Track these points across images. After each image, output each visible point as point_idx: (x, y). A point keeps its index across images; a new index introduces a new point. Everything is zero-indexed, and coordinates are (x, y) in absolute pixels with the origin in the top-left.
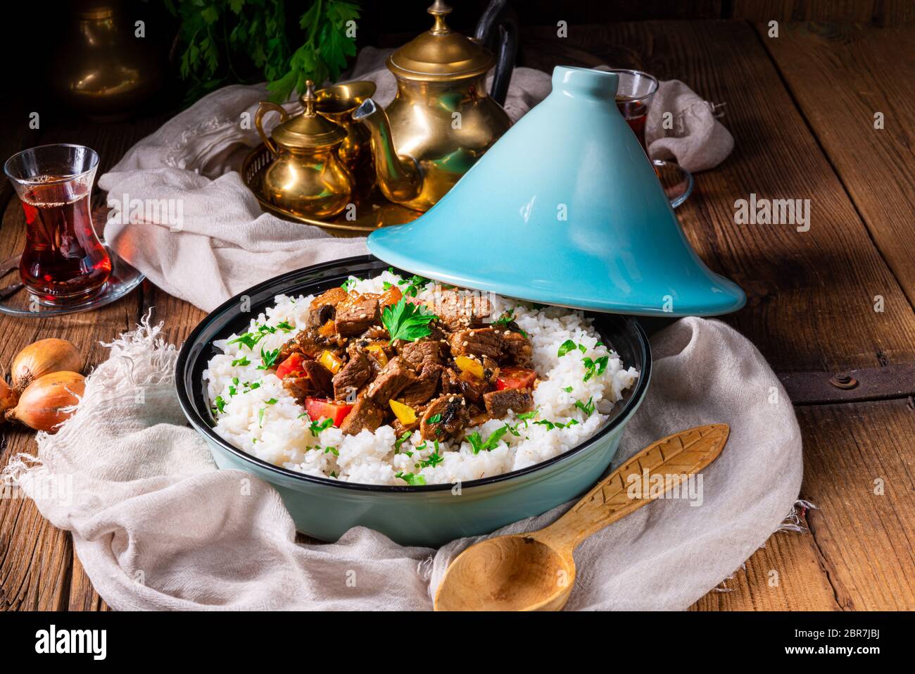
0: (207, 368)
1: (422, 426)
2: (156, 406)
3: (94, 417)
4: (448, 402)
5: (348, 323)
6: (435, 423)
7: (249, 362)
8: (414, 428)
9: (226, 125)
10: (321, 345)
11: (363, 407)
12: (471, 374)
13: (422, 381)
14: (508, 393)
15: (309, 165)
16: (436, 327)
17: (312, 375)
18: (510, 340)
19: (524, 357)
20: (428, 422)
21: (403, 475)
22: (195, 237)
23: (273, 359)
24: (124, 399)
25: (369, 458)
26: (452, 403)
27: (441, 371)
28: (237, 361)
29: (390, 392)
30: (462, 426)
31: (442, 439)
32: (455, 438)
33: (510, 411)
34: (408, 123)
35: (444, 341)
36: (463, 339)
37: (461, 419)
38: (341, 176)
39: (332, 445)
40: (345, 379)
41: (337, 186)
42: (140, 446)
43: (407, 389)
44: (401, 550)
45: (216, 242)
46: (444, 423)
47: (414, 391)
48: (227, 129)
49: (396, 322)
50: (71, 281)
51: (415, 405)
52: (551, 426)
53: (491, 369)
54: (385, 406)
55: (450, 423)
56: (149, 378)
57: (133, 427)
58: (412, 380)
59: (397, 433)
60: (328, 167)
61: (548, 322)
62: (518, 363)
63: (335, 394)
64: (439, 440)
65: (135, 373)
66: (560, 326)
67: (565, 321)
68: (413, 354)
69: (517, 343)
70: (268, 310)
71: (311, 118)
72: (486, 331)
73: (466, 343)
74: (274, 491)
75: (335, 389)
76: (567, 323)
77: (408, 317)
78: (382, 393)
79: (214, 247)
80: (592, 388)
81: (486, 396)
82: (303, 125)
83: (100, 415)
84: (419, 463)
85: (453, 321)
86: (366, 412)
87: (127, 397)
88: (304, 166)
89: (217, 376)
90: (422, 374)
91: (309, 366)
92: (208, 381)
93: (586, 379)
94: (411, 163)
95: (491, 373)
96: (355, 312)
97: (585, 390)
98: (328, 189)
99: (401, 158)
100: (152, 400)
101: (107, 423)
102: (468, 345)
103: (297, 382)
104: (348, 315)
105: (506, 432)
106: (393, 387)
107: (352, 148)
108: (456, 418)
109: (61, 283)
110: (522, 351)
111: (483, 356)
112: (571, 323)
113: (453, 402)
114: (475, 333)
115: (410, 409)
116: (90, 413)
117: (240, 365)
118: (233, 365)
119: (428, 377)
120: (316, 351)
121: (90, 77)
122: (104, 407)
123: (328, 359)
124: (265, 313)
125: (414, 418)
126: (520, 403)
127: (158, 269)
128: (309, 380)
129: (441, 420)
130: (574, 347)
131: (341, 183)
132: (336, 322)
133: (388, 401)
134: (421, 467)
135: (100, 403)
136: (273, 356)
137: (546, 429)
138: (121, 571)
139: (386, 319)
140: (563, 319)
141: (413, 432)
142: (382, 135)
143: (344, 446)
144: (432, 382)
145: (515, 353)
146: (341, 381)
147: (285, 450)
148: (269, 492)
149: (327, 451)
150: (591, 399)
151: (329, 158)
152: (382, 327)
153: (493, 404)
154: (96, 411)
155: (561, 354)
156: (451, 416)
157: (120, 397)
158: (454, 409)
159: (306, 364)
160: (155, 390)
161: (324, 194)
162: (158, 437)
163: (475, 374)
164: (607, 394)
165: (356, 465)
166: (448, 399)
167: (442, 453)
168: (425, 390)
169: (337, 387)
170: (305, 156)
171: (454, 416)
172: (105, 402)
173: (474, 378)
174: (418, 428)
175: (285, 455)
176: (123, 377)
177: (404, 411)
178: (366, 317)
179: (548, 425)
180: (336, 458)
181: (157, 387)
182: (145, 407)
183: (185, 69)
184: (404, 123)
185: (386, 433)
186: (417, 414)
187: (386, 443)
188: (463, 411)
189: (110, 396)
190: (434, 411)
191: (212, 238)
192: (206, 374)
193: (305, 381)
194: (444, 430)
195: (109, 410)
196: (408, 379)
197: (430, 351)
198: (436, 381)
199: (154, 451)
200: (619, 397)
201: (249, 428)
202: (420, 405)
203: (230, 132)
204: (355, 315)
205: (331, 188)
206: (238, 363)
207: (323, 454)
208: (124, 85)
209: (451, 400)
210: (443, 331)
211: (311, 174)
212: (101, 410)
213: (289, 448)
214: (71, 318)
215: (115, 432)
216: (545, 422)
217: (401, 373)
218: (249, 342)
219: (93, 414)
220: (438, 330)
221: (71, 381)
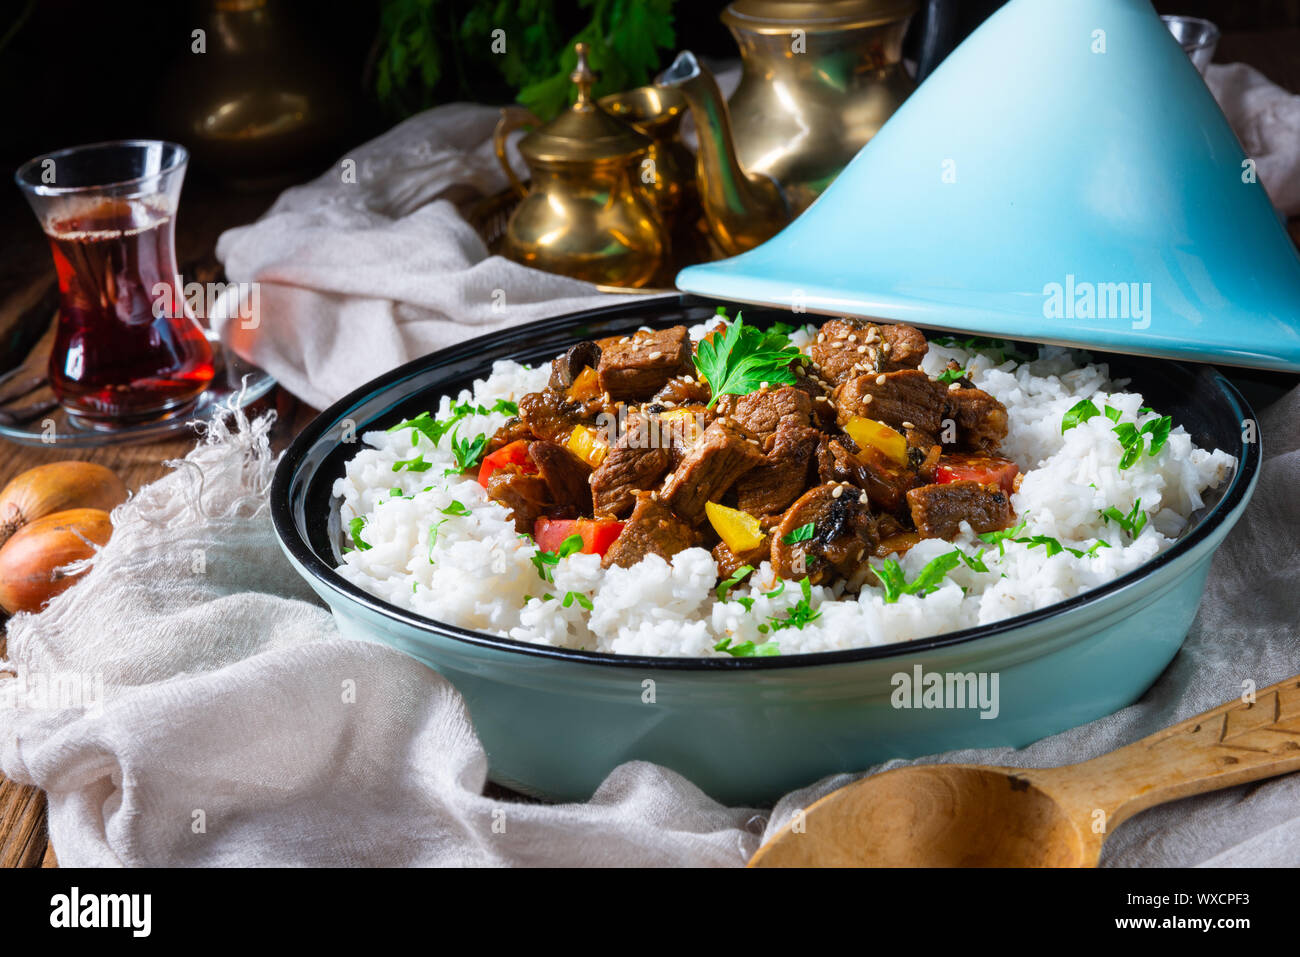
0: (343, 475)
1: (775, 550)
2: (249, 565)
3: (119, 576)
4: (832, 498)
5: (625, 372)
6: (803, 543)
7: (428, 466)
8: (755, 557)
9: (443, 155)
10: (569, 417)
11: (647, 513)
12: (881, 454)
13: (777, 463)
14: (959, 488)
15: (584, 194)
16: (807, 376)
17: (547, 470)
18: (960, 398)
19: (991, 434)
20: (786, 544)
21: (730, 647)
22: (366, 305)
23: (475, 454)
24: (181, 543)
25: (656, 611)
26: (839, 499)
27: (815, 441)
28: (404, 463)
29: (708, 486)
30: (862, 551)
31: (819, 577)
32: (847, 580)
33: (965, 526)
34: (762, 118)
35: (823, 399)
36: (863, 391)
37: (858, 535)
38: (645, 224)
39: (577, 587)
40: (615, 472)
41: (636, 236)
42: (201, 627)
43: (742, 480)
44: (723, 814)
45: (404, 311)
46: (823, 541)
47: (758, 485)
48: (445, 161)
49: (722, 363)
50: (137, 384)
51: (762, 515)
52: (1055, 547)
53: (922, 449)
54: (698, 520)
55: (834, 541)
56: (235, 507)
57: (195, 598)
58: (753, 459)
59: (721, 569)
60: (617, 199)
61: (1037, 383)
62: (979, 449)
63: (595, 504)
64: (812, 577)
65: (206, 498)
66: (1062, 389)
67: (1073, 382)
68: (756, 415)
69: (975, 404)
70: (478, 384)
71: (587, 114)
72: (910, 375)
73: (867, 399)
74: (451, 691)
75: (594, 494)
76: (1077, 384)
77: (747, 355)
78: (689, 488)
79: (400, 321)
80: (1139, 482)
81: (912, 493)
82: (571, 124)
83: (130, 573)
84: (767, 623)
85: (842, 371)
86: (654, 524)
87: (189, 542)
88: (576, 196)
89: (360, 488)
90: (776, 448)
91: (541, 453)
92: (342, 499)
93: (1125, 464)
94: (770, 187)
95: (923, 457)
96: (640, 350)
97: (1123, 485)
98: (619, 241)
99: (752, 178)
100: (239, 550)
101: (141, 587)
102: (873, 402)
103: (515, 483)
104: (625, 356)
105: (959, 562)
106: (713, 477)
107: (666, 188)
108: (847, 532)
109: (121, 388)
110: (986, 421)
111: (905, 424)
112: (1084, 384)
113: (842, 498)
114: (887, 378)
115: (751, 518)
116: (111, 571)
117: (411, 469)
118: (397, 468)
119: (788, 454)
120: (560, 430)
121: (226, 109)
122: (139, 559)
123: (584, 443)
124: (471, 389)
125: (759, 536)
126: (988, 511)
127: (300, 368)
128: (541, 481)
129: (815, 536)
130: (1095, 412)
131: (644, 234)
132: (601, 369)
133: (703, 509)
134: (771, 630)
135: (133, 552)
136: (474, 447)
137: (1045, 553)
138: (109, 854)
139: (703, 360)
140: (1067, 377)
141: (757, 566)
142: (712, 124)
143: (604, 590)
144: (797, 465)
145: (971, 425)
146: (606, 476)
147: (477, 604)
148: (440, 691)
149: (568, 603)
150: (1138, 503)
151: (619, 179)
152: (695, 378)
153: (928, 510)
154: (124, 565)
155: (1066, 426)
156: (837, 526)
157: (175, 541)
158: (845, 510)
159: (536, 448)
160: (247, 530)
161: (612, 250)
162: (240, 614)
163: (887, 453)
164: (1172, 498)
165: (630, 629)
166: (830, 491)
167: (817, 606)
168: (781, 483)
169: (600, 490)
170: (575, 178)
171: (844, 524)
172: (144, 550)
173: (888, 462)
174: (767, 557)
175: (478, 613)
176: (184, 506)
177: (737, 526)
178: (662, 359)
179: (1049, 544)
180: (587, 616)
181: (251, 526)
182: (224, 564)
183: (384, 85)
184: (754, 119)
185: (695, 562)
186: (764, 529)
187: (695, 580)
188: (863, 518)
189: (154, 538)
190: (800, 518)
191: (396, 304)
192: (339, 487)
193: (533, 483)
194: (823, 558)
195: (150, 564)
196: (744, 456)
197: (791, 406)
198: (805, 463)
199: (229, 638)
200: (1197, 502)
201: (409, 568)
202: (772, 513)
203: (451, 165)
204: (640, 355)
205: (625, 241)
206: (406, 467)
207: (559, 609)
208: (283, 123)
209: (837, 492)
210: (821, 383)
211: (586, 211)
212: (133, 564)
213: (487, 599)
214: (137, 453)
215: (156, 603)
216: (1041, 540)
217: (729, 444)
218: (434, 432)
219: (115, 572)
220: (811, 381)
221: (92, 523)
